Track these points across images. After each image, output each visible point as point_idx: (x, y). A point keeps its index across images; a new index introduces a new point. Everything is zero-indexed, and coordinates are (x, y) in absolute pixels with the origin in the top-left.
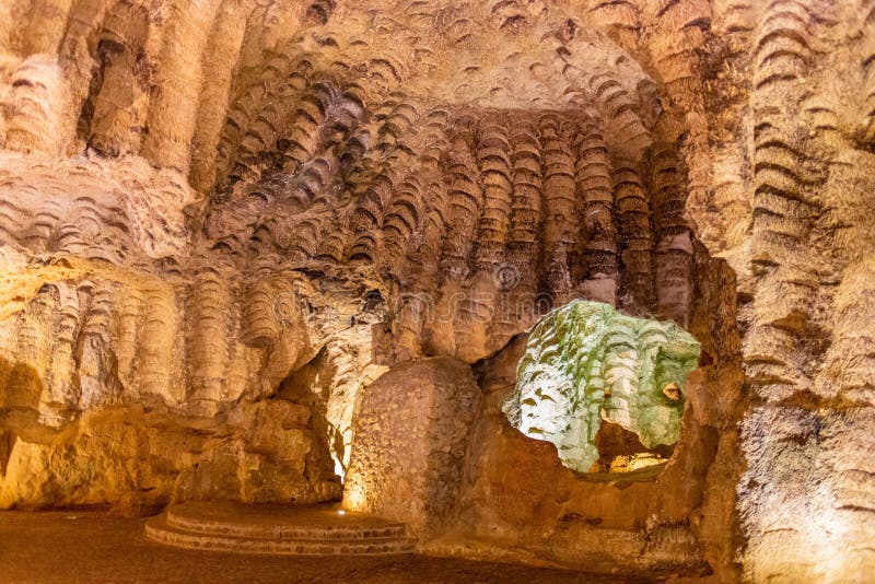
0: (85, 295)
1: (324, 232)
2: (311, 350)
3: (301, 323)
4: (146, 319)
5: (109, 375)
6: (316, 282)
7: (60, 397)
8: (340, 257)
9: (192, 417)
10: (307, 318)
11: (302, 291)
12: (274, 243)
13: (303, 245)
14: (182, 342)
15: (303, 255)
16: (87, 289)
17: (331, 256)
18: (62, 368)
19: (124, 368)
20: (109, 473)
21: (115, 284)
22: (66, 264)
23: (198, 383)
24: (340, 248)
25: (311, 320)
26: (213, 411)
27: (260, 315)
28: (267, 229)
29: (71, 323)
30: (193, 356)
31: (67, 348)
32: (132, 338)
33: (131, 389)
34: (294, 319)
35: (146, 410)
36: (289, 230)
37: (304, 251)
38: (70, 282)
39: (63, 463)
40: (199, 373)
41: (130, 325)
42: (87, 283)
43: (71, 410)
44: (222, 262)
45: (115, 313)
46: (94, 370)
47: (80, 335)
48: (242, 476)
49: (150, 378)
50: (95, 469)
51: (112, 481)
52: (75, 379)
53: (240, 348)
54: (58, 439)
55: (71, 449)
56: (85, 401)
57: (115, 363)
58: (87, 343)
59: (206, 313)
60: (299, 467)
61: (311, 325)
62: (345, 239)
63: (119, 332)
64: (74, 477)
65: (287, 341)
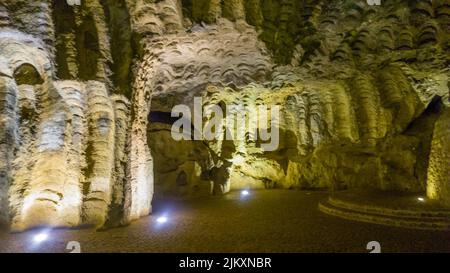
0: (306, 98)
1: (395, 33)
2: (423, 105)
3: (413, 91)
4: (336, 103)
5: (324, 131)
6: (413, 65)
7: (304, 143)
8: (411, 44)
9: (364, 147)
10: (415, 87)
11: (408, 73)
12: (367, 48)
13: (386, 44)
14: (353, 112)
15: (388, 50)
16: (306, 95)
17: (406, 46)
18: (303, 130)
19: (330, 127)
20: (325, 174)
21: (317, 90)
22: (291, 85)
23: (365, 131)
24: (410, 39)
25: (418, 88)
26: (374, 143)
27: (392, 91)
28: (359, 41)
29: (302, 110)
30: (361, 117)
31: (303, 121)
32: (331, 113)
33: (335, 136)
34: (408, 89)
35: (343, 145)
36: (373, 38)
37: (387, 47)
38: (298, 93)
39: (306, 170)
40: (365, 126)
41: (330, 108)
42: (305, 92)
43: (309, 148)
44: (343, 67)
45: (321, 103)
46: (316, 129)
47: (308, 116)
48: (381, 176)
49: (343, 130)
50: (320, 173)
51: (327, 177)
52: (309, 134)
53: (382, 110)
54: (304, 160)
55: (309, 164)
56: (315, 143)
57: (326, 125)
58: (312, 118)
59: (364, 95)
60: (411, 171)
61: (419, 91)
62: (411, 33)
63: (325, 111)
64: (312, 176)
65: (407, 102)
